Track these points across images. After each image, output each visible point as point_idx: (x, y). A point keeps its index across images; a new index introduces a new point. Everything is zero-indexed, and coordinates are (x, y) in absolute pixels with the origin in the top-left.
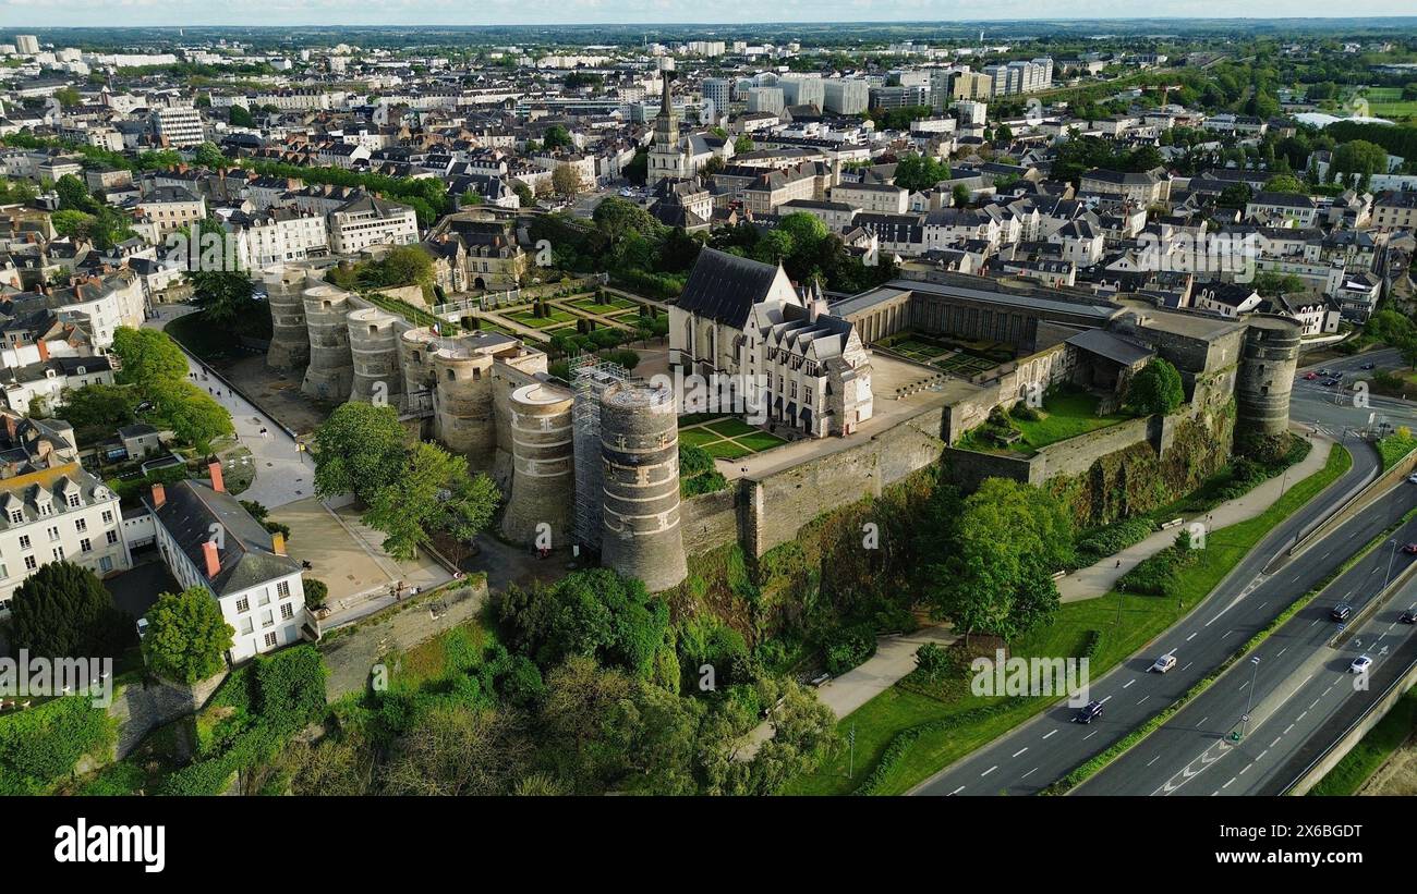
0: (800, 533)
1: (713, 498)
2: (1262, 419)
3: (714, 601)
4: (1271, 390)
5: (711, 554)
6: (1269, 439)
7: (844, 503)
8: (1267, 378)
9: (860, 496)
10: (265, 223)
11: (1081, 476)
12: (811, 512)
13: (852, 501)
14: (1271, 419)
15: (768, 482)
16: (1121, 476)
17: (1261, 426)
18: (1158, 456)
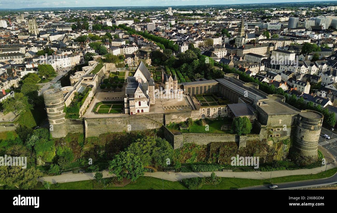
0: (100, 135)
1: (75, 120)
2: (300, 149)
3: (72, 145)
4: (304, 139)
5: (75, 133)
6: (301, 157)
7: (116, 131)
8: (302, 134)
9: (122, 131)
10: (126, 47)
11: (203, 145)
12: (105, 131)
13: (119, 132)
14: (304, 150)
15: (89, 120)
16: (218, 150)
17: (299, 151)
18: (238, 148)
